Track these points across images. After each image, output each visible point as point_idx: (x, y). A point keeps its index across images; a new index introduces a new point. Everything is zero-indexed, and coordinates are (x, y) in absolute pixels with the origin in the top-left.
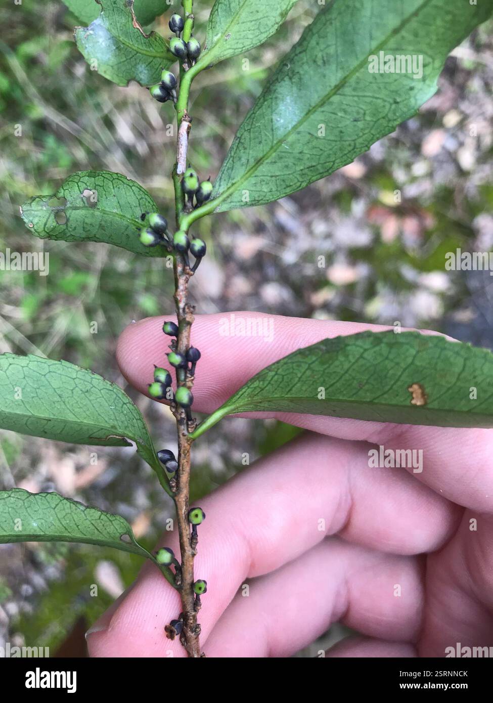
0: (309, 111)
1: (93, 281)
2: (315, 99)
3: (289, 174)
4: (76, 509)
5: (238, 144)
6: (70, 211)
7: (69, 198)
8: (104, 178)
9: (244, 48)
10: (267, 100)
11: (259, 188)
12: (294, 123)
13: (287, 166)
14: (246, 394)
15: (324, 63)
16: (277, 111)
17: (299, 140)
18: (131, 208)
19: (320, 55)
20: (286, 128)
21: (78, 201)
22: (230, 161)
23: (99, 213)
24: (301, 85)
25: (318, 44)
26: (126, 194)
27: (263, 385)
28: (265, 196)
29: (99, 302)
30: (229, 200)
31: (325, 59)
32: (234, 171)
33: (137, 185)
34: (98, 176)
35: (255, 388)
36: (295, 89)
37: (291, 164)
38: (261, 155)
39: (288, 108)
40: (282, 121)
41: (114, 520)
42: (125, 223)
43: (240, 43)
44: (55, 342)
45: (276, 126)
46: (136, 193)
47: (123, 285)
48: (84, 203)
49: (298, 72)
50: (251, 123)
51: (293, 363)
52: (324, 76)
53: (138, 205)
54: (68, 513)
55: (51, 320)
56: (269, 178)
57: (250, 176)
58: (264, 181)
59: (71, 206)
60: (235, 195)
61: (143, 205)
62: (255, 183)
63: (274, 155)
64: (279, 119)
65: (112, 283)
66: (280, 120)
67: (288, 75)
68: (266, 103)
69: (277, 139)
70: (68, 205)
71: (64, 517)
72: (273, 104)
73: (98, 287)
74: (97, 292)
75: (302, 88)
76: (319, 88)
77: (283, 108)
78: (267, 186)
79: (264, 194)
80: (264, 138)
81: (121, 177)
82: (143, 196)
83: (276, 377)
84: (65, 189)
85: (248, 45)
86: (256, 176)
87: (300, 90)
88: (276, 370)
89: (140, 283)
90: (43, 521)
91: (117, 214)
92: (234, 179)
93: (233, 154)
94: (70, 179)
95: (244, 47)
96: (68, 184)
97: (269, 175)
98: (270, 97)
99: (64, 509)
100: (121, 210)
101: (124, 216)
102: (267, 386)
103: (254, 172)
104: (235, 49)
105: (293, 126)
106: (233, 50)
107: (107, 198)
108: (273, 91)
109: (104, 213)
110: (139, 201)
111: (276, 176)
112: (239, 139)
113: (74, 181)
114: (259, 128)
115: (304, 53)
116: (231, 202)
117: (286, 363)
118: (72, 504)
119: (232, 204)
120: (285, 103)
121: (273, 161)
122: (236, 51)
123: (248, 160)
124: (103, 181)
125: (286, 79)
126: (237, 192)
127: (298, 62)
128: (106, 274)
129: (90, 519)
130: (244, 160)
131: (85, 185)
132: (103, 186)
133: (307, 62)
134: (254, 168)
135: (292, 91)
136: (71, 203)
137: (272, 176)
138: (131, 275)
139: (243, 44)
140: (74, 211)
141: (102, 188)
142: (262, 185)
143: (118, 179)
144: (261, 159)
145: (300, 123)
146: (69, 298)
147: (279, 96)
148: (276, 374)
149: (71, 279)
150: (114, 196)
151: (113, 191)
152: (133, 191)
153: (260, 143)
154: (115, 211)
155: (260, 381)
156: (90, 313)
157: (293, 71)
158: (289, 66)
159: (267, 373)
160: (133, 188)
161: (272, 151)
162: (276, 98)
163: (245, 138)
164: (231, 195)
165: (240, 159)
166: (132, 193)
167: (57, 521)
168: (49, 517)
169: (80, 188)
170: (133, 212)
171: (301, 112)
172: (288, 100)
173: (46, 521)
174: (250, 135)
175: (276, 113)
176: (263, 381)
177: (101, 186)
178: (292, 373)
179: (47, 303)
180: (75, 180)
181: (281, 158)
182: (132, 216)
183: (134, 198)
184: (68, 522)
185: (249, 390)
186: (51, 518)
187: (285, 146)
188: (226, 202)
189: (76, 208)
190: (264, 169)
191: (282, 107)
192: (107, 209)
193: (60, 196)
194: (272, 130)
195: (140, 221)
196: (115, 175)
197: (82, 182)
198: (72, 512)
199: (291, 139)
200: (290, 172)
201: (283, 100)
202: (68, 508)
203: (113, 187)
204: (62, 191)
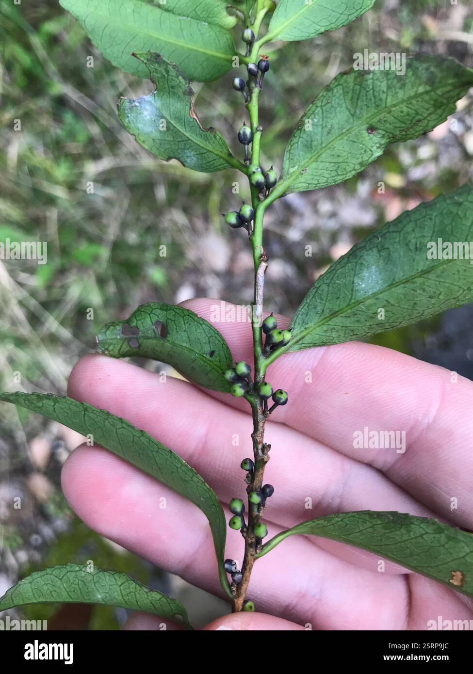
0: (392, 284)
1: (105, 253)
2: (400, 276)
3: (359, 327)
4: (140, 590)
5: (315, 293)
6: (142, 340)
7: (141, 328)
8: (176, 313)
9: (318, 185)
10: (351, 262)
11: (328, 334)
12: (375, 290)
13: (358, 321)
14: (309, 526)
15: (416, 248)
16: (359, 275)
17: (376, 304)
18: (200, 344)
19: (413, 241)
20: (365, 293)
21: (149, 332)
22: (305, 307)
23: (169, 345)
24: (388, 260)
25: (413, 231)
26: (196, 330)
27: (327, 524)
28: (332, 340)
29: (110, 272)
30: (300, 342)
31: (418, 246)
32: (308, 317)
33: (207, 324)
34: (170, 310)
35: (319, 524)
36: (381, 262)
37: (363, 320)
38: (336, 309)
39: (372, 277)
40: (363, 286)
41: (172, 603)
42: (193, 356)
43: (315, 180)
44: (68, 309)
45: (357, 288)
46: (206, 331)
47: (134, 257)
48: (155, 334)
49: (388, 248)
50: (330, 278)
51: (359, 518)
52: (414, 260)
53: (207, 342)
54: (132, 592)
55: (65, 288)
56: (340, 328)
57: (323, 324)
58: (335, 329)
59: (143, 335)
60: (307, 338)
61: (213, 343)
62: (326, 330)
63: (349, 311)
64: (360, 283)
65: (123, 255)
66: (361, 285)
67: (377, 247)
68: (349, 265)
69: (355, 299)
70: (141, 334)
71: (128, 594)
72: (357, 268)
73: (110, 258)
74: (109, 262)
75: (389, 263)
76: (406, 268)
77: (367, 275)
78: (336, 333)
79: (332, 338)
80: (342, 295)
81: (192, 314)
82: (213, 334)
83: (340, 523)
84: (138, 319)
85: (323, 183)
86: (328, 325)
87: (387, 264)
88: (342, 518)
89: (149, 256)
90: (108, 595)
91: (186, 347)
92: (307, 324)
93: (308, 301)
94: (142, 310)
95: (319, 183)
96: (141, 314)
97: (341, 325)
98: (355, 261)
99: (129, 588)
100: (190, 344)
101: (193, 351)
102: (330, 526)
103: (327, 322)
104: (309, 184)
105: (373, 292)
106: (307, 185)
107: (177, 332)
108: (359, 257)
109: (173, 345)
110: (209, 339)
111: (346, 327)
112: (316, 289)
113: (146, 312)
114: (339, 285)
115: (398, 234)
116: (302, 344)
117: (353, 516)
118: (137, 585)
119: (303, 345)
120: (370, 271)
121: (348, 315)
122: (310, 186)
123: (323, 311)
124: (175, 315)
125: (375, 250)
126: (309, 335)
127: (390, 239)
128: (117, 246)
129: (150, 599)
130: (319, 309)
131: (156, 317)
132: (175, 321)
133: (399, 242)
134: (328, 319)
135: (379, 262)
136: (143, 333)
137: (342, 327)
138: (142, 247)
139: (318, 181)
140: (145, 340)
141: (173, 322)
142: (332, 332)
143: (189, 315)
144: (336, 312)
145: (382, 292)
146: (82, 268)
147: (365, 263)
148: (342, 520)
149: (84, 250)
150: (185, 331)
151: (184, 326)
152: (203, 328)
153: (338, 298)
154: (184, 344)
155: (325, 521)
156: (101, 282)
157: (383, 246)
158: (380, 239)
159: (334, 518)
160: (203, 326)
161: (348, 308)
162: (361, 264)
163: (323, 290)
164: (303, 338)
165: (315, 307)
166: (203, 331)
167: (121, 597)
168: (114, 592)
169: (152, 320)
170: (202, 348)
171: (384, 283)
172: (373, 269)
173: (110, 595)
174: (328, 289)
175: (358, 277)
176: (328, 522)
177: (172, 321)
178: (356, 525)
179: (62, 272)
180: (148, 311)
181: (355, 315)
182: (200, 352)
183: (204, 335)
184: (130, 598)
185: (313, 524)
186: (116, 593)
187: (362, 307)
188: (298, 344)
189: (148, 338)
190: (337, 320)
191: (365, 274)
192: (177, 342)
193: (133, 326)
194: (352, 290)
195: (208, 357)
196: (186, 311)
197: (154, 314)
198: (136, 591)
199: (368, 302)
200: (360, 326)
201: (368, 268)
202: (132, 588)
203: (184, 323)
204: (135, 321)
